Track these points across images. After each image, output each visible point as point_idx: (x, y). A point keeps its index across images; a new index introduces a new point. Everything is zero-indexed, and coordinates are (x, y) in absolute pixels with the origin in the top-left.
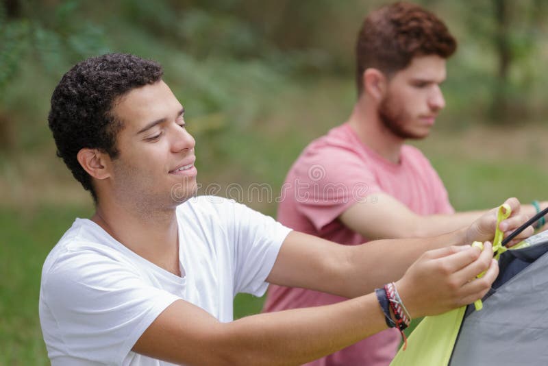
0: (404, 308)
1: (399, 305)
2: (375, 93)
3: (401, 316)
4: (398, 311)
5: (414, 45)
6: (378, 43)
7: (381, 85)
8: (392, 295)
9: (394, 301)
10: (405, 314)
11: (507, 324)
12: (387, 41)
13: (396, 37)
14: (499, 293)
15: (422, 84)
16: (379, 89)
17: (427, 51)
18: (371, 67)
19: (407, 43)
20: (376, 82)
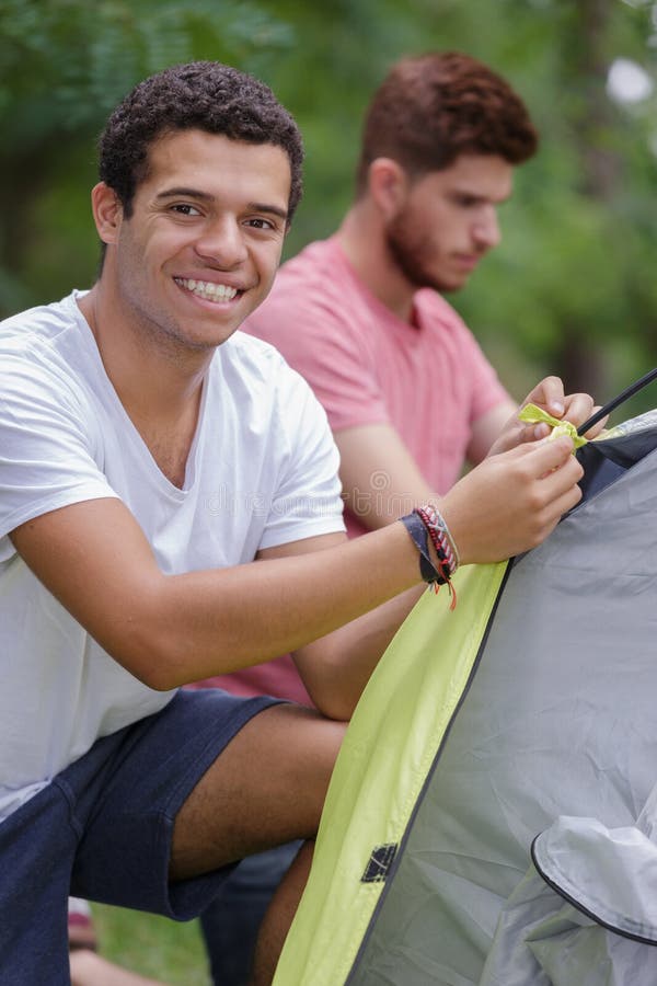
0: (452, 540)
1: (444, 533)
2: (385, 201)
3: (447, 554)
4: (443, 545)
5: (464, 134)
6: (404, 118)
7: (398, 189)
8: (432, 519)
9: (436, 526)
10: (452, 550)
11: (589, 570)
12: (420, 119)
13: (437, 115)
14: (576, 516)
15: (468, 201)
16: (393, 196)
17: (483, 147)
18: (385, 155)
19: (453, 128)
20: (390, 182)
